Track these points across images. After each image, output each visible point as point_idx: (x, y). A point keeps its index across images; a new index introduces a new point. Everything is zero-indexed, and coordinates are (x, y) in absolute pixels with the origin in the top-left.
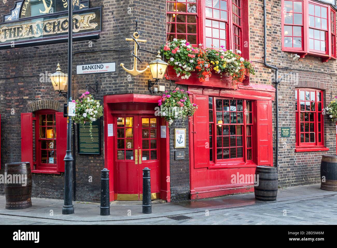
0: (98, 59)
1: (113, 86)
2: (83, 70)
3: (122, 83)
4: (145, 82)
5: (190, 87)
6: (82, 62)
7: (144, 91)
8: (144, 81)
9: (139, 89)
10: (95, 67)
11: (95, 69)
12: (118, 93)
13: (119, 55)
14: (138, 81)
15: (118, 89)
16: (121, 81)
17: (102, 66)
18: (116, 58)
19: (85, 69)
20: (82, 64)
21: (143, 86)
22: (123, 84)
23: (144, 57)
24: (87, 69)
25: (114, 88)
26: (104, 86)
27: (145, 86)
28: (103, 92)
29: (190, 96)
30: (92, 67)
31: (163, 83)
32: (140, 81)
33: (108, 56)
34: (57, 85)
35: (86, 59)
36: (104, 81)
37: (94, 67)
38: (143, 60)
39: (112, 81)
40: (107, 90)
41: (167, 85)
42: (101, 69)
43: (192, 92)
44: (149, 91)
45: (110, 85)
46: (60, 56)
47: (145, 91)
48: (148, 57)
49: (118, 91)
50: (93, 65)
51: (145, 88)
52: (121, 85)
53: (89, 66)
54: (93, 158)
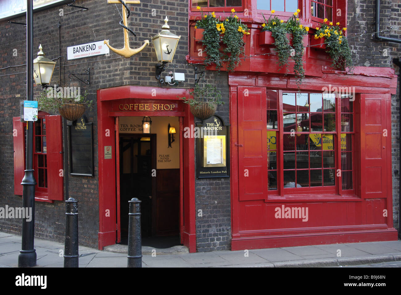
0: (90, 35)
1: (107, 76)
2: (74, 53)
3: (116, 70)
4: (151, 67)
5: (231, 75)
6: (74, 42)
7: (148, 81)
8: (148, 66)
9: (139, 78)
10: (87, 48)
11: (87, 51)
12: (112, 85)
13: (113, 28)
14: (138, 67)
15: (113, 80)
16: (115, 67)
17: (94, 46)
18: (110, 33)
19: (77, 51)
20: (73, 45)
21: (147, 73)
22: (118, 72)
23: (148, 29)
24: (78, 51)
25: (108, 78)
26: (97, 76)
27: (151, 74)
28: (96, 85)
29: (232, 88)
30: (84, 49)
31: (183, 69)
32: (141, 66)
33: (101, 30)
34: (38, 77)
35: (77, 37)
36: (97, 69)
37: (85, 49)
38: (147, 34)
39: (106, 68)
40: (100, 82)
41: (191, 72)
42: (93, 51)
43: (236, 82)
44: (157, 81)
45: (103, 75)
46: (50, 34)
47: (151, 81)
48: (156, 29)
49: (112, 83)
50: (84, 45)
51: (150, 78)
52: (116, 73)
53: (80, 48)
54: (86, 181)
